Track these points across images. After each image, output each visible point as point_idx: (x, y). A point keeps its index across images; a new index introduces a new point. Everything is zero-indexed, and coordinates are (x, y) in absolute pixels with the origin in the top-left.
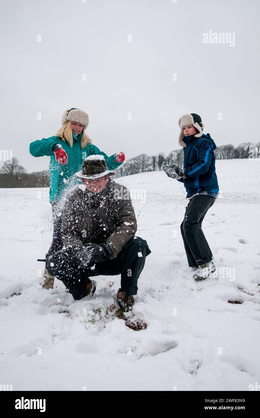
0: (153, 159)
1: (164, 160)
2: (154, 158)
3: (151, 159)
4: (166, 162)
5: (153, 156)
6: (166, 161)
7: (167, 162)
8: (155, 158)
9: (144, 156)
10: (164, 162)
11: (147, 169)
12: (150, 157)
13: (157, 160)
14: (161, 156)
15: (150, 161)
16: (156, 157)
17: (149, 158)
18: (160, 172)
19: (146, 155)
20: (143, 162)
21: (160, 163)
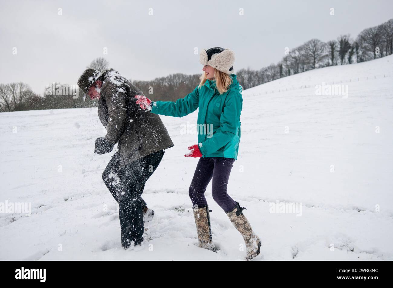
0: (330, 47)
1: (349, 47)
2: (332, 45)
3: (326, 46)
4: (352, 51)
5: (330, 42)
6: (353, 49)
7: (355, 50)
8: (334, 44)
9: (314, 43)
10: (350, 50)
11: (321, 63)
12: (326, 44)
13: (338, 47)
14: (343, 40)
15: (327, 51)
16: (336, 43)
17: (324, 45)
18: (343, 66)
19: (319, 41)
20: (314, 52)
21: (342, 53)
